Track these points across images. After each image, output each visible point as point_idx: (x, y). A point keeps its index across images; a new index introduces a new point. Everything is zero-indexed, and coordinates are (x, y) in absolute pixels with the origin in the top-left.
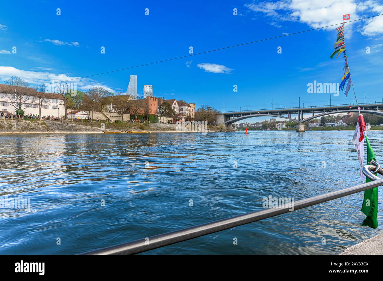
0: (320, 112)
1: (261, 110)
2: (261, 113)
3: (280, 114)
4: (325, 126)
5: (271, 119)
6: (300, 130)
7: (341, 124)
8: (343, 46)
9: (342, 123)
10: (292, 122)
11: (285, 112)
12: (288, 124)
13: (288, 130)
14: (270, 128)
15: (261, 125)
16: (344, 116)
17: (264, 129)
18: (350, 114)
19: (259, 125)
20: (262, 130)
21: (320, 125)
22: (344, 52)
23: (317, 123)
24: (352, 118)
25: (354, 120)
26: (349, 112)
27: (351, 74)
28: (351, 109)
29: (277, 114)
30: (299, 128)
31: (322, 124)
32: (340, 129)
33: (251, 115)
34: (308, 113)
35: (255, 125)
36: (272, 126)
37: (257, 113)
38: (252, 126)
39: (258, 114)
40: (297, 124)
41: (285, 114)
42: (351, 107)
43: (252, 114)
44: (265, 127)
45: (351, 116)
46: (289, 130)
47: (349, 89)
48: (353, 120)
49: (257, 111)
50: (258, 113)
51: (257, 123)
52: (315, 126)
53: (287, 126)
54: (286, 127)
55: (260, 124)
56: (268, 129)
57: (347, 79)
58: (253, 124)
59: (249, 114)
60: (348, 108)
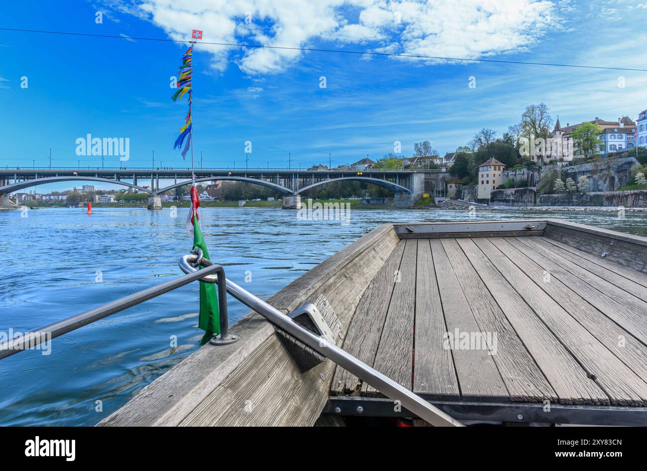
0: (185, 178)
1: (80, 169)
2: (80, 174)
3: (119, 179)
4: (183, 201)
5: (84, 187)
6: (156, 207)
7: (205, 198)
8: (189, 83)
9: (207, 195)
10: (126, 193)
11: (129, 175)
12: (119, 197)
13: (120, 206)
14: (83, 203)
15: (65, 198)
16: (209, 186)
17: (72, 205)
18: (218, 182)
19: (60, 197)
20: (66, 206)
21: (175, 199)
22: (189, 92)
23: (170, 195)
24: (220, 188)
25: (223, 191)
26: (216, 180)
27: (193, 126)
28: (230, 175)
29: (114, 178)
30: (153, 203)
31: (178, 197)
32: (205, 205)
33: (57, 178)
34: (167, 178)
35: (52, 197)
36: (87, 201)
37: (71, 174)
38: (44, 198)
39: (75, 175)
40: (149, 196)
41: (127, 178)
42: (230, 173)
43: (60, 174)
44: (73, 200)
45: (219, 185)
46: (122, 206)
47: (187, 148)
48: (221, 192)
49: (73, 169)
50: (75, 173)
51: (54, 194)
52: (166, 200)
53: (118, 199)
54: (115, 202)
55: (62, 194)
56: (80, 206)
57: (187, 133)
58: (45, 195)
59: (54, 174)
60: (226, 174)
